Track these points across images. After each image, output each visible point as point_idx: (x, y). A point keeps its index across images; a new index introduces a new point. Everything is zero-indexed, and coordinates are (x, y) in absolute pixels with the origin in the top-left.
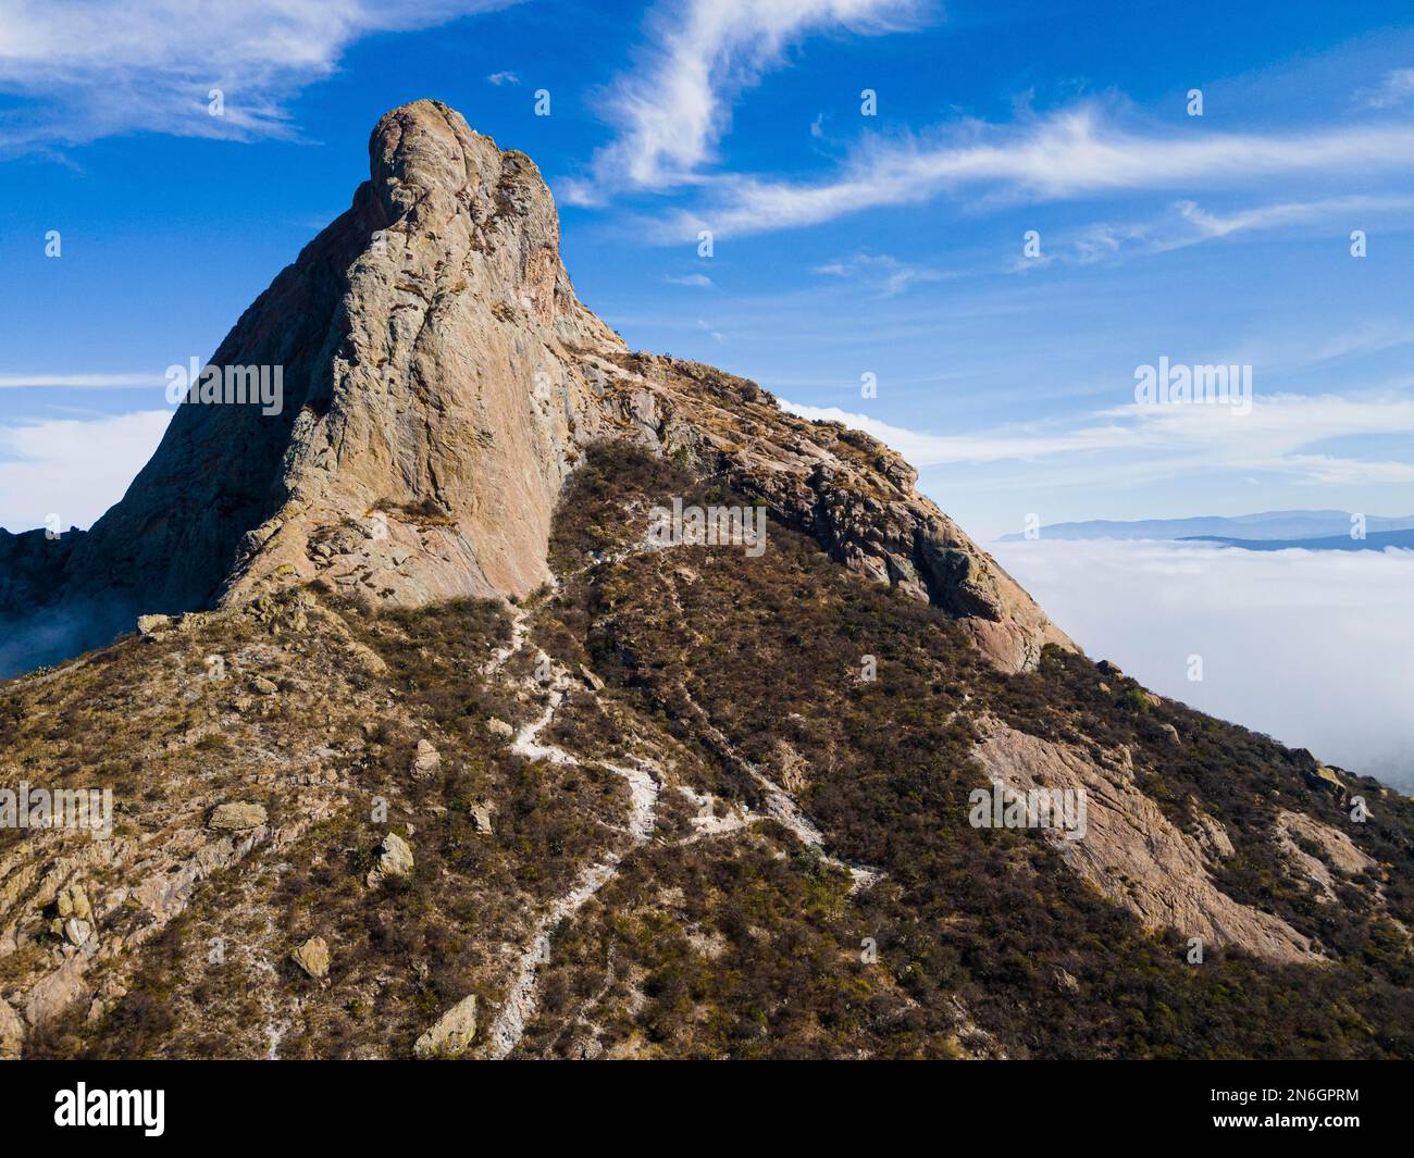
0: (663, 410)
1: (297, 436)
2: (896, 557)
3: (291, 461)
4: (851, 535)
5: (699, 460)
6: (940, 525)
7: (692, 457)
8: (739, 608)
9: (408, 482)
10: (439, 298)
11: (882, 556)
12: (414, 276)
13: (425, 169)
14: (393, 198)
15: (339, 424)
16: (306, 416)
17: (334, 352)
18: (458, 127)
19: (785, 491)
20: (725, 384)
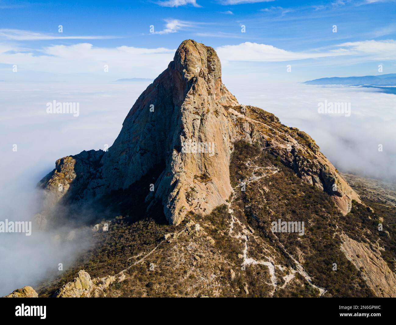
0: (251, 128)
1: (174, 159)
2: (315, 176)
3: (173, 165)
4: (303, 170)
5: (261, 143)
6: (327, 168)
7: (260, 142)
8: (280, 200)
9: (200, 168)
10: (203, 115)
11: (311, 176)
12: (197, 109)
13: (193, 67)
14: (185, 77)
15: (184, 156)
16: (175, 152)
17: (180, 134)
18: (199, 48)
19: (285, 154)
20: (266, 115)
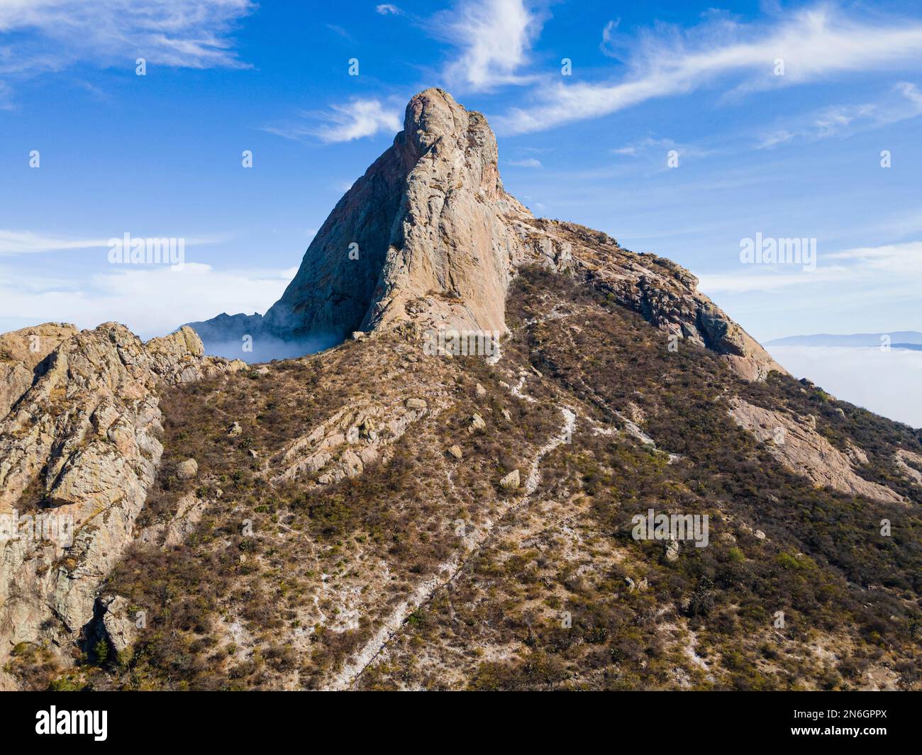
0: (557, 248)
1: (389, 260)
2: (687, 324)
3: (387, 272)
4: (662, 312)
5: (577, 275)
6: (711, 307)
7: (573, 273)
8: (605, 345)
9: (440, 282)
10: (450, 192)
11: (679, 323)
12: (438, 181)
13: (436, 125)
14: (421, 141)
15: (409, 254)
16: (392, 250)
17: (403, 219)
18: (450, 102)
19: (624, 290)
20: (589, 234)
